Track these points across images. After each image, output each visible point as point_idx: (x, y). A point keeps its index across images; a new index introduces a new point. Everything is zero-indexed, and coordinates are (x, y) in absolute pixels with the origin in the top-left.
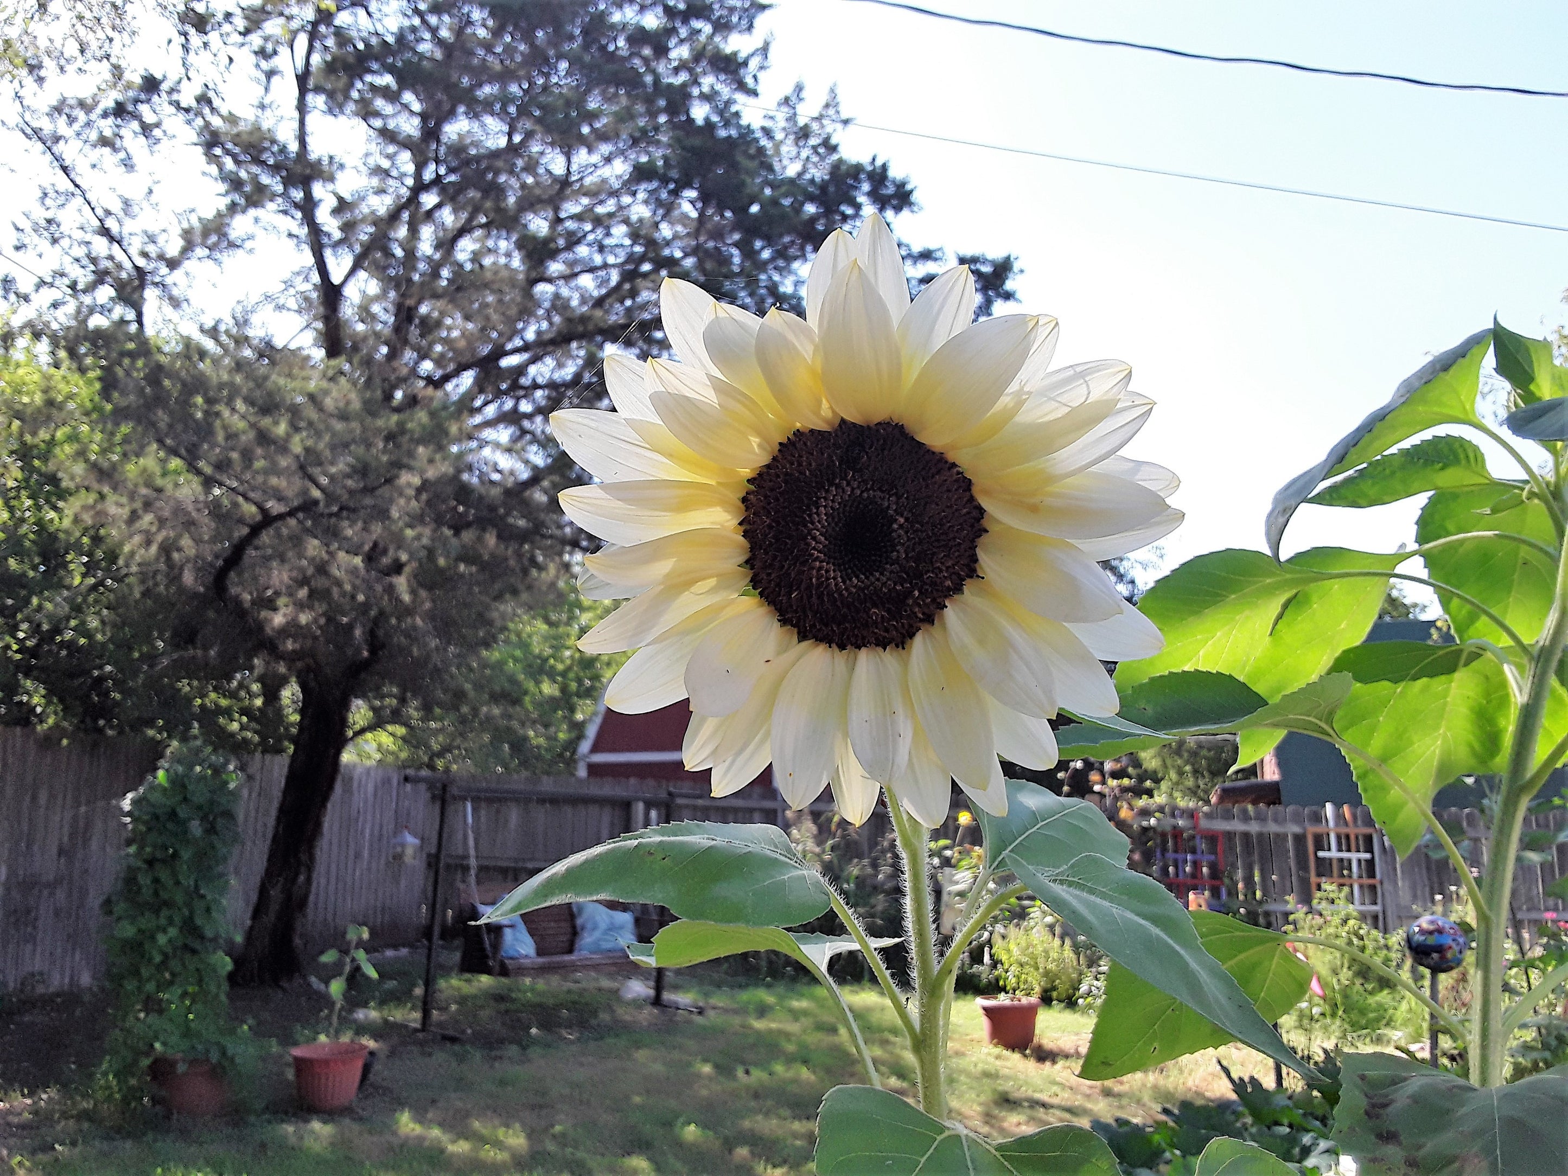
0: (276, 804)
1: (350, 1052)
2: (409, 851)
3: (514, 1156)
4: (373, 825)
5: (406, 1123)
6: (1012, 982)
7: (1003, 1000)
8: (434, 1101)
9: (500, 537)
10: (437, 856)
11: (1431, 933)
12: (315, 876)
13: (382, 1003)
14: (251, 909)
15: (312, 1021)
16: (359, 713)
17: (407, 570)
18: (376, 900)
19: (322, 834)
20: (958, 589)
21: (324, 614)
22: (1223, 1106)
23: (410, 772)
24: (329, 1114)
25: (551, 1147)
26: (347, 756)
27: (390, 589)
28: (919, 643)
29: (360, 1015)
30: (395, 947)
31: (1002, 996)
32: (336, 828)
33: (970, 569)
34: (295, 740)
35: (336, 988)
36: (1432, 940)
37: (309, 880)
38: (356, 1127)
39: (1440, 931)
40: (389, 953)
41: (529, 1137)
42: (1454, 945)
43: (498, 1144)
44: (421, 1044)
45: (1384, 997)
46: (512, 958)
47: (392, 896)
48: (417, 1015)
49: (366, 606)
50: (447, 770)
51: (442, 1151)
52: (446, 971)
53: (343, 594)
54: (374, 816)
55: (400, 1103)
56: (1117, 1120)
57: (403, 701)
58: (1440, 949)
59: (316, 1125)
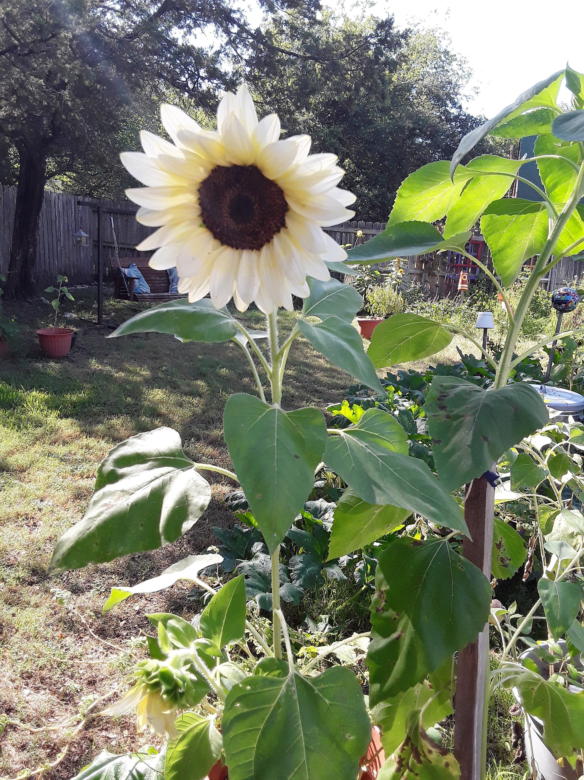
0: (13, 212)
1: (65, 332)
2: (84, 240)
3: (144, 379)
4: (64, 225)
5: (94, 365)
6: (373, 310)
7: (368, 318)
8: (106, 355)
9: (118, 70)
10: (98, 241)
11: (564, 295)
12: (37, 249)
13: (78, 311)
14: (8, 264)
15: (45, 318)
16: (51, 164)
17: (68, 87)
18: (69, 261)
19: (38, 228)
20: (278, 231)
21: (26, 111)
22: (457, 366)
23: (80, 198)
24: (58, 359)
25: (160, 375)
26: (47, 187)
27: (60, 98)
28: (264, 249)
29: (68, 315)
30: (81, 284)
31: (368, 317)
32: (45, 225)
33: (283, 224)
34: (18, 178)
35: (55, 303)
36: (563, 298)
37: (35, 252)
38: (71, 365)
39: (568, 294)
40: (79, 287)
41: (151, 371)
42: (573, 300)
43: (138, 374)
44: (98, 329)
45: (541, 320)
46: (139, 293)
47: (77, 261)
48: (95, 317)
49: (48, 106)
50: (99, 198)
51: (112, 376)
52: (107, 297)
53: (35, 100)
54: (64, 220)
55: (91, 355)
56: (409, 370)
57: (73, 159)
58: (566, 302)
59: (52, 364)
